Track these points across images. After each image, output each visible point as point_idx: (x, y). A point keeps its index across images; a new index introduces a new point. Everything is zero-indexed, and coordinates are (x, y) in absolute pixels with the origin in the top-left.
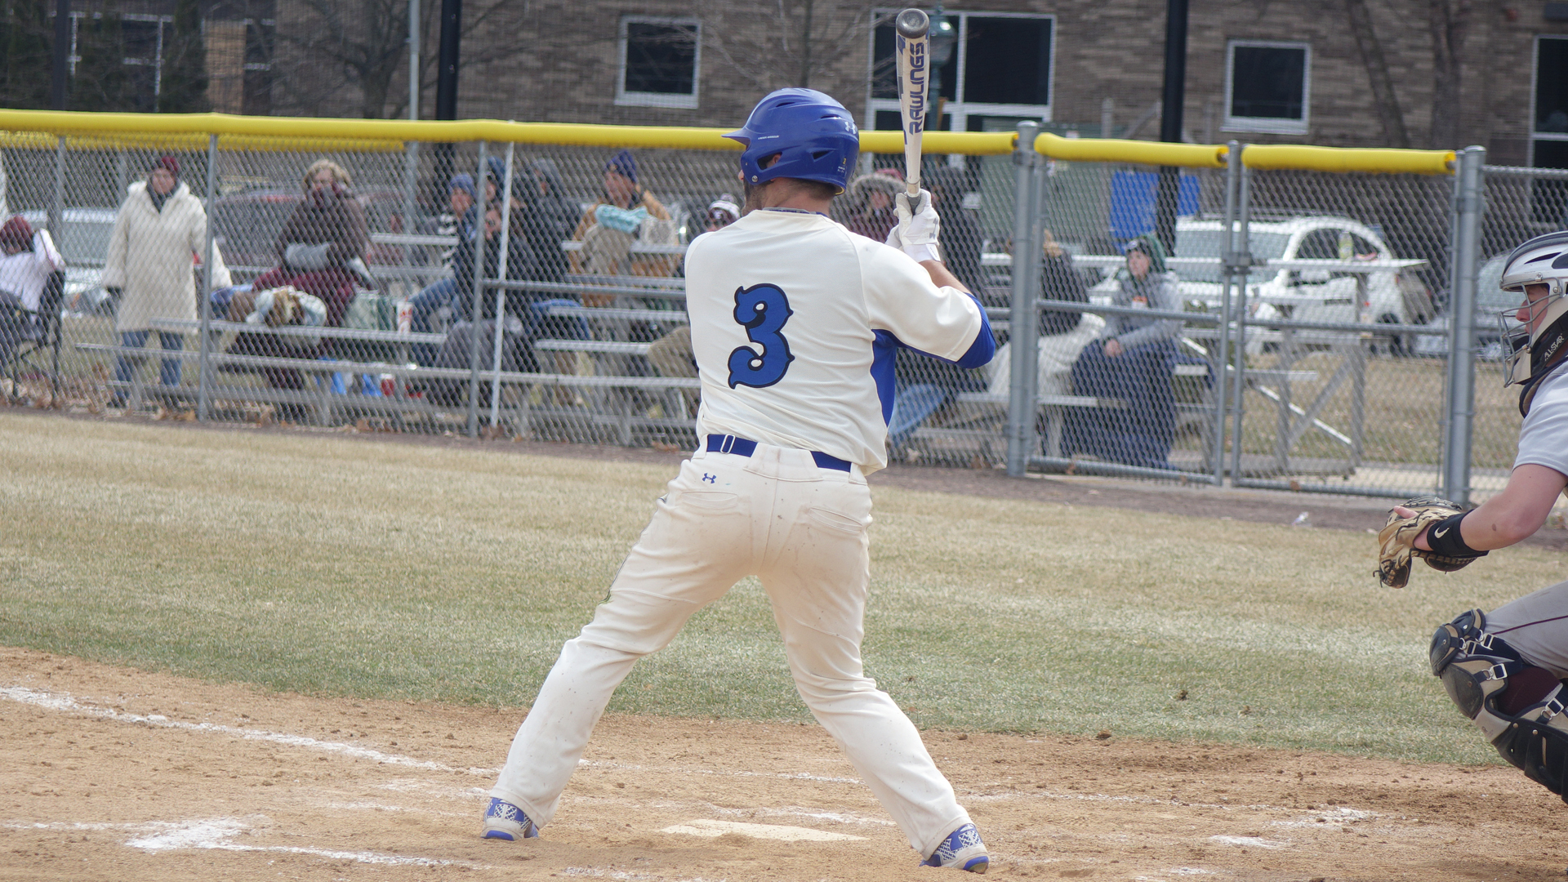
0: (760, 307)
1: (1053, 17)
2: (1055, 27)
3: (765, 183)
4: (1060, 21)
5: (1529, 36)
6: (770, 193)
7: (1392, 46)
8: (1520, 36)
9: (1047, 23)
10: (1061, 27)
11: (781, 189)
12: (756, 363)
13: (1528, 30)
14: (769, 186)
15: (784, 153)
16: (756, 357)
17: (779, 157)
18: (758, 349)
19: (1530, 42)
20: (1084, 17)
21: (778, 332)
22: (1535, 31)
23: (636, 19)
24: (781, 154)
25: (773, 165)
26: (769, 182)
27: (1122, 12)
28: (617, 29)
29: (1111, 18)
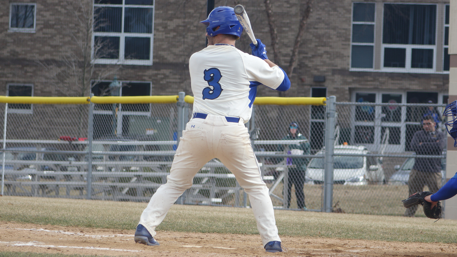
0: (212, 75)
1: (151, 83)
2: (151, 86)
3: (215, 36)
4: (153, 84)
5: (309, 87)
6: (216, 39)
7: (264, 91)
8: (306, 87)
9: (149, 84)
10: (154, 86)
11: (219, 38)
12: (211, 92)
13: (308, 85)
14: (216, 37)
15: (221, 26)
16: (211, 90)
17: (219, 27)
18: (212, 88)
19: (309, 90)
20: (161, 82)
21: (218, 83)
22: (311, 86)
23: (12, 84)
24: (220, 26)
25: (217, 30)
26: (216, 35)
27: (174, 80)
28: (5, 87)
29: (170, 82)
